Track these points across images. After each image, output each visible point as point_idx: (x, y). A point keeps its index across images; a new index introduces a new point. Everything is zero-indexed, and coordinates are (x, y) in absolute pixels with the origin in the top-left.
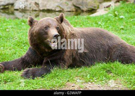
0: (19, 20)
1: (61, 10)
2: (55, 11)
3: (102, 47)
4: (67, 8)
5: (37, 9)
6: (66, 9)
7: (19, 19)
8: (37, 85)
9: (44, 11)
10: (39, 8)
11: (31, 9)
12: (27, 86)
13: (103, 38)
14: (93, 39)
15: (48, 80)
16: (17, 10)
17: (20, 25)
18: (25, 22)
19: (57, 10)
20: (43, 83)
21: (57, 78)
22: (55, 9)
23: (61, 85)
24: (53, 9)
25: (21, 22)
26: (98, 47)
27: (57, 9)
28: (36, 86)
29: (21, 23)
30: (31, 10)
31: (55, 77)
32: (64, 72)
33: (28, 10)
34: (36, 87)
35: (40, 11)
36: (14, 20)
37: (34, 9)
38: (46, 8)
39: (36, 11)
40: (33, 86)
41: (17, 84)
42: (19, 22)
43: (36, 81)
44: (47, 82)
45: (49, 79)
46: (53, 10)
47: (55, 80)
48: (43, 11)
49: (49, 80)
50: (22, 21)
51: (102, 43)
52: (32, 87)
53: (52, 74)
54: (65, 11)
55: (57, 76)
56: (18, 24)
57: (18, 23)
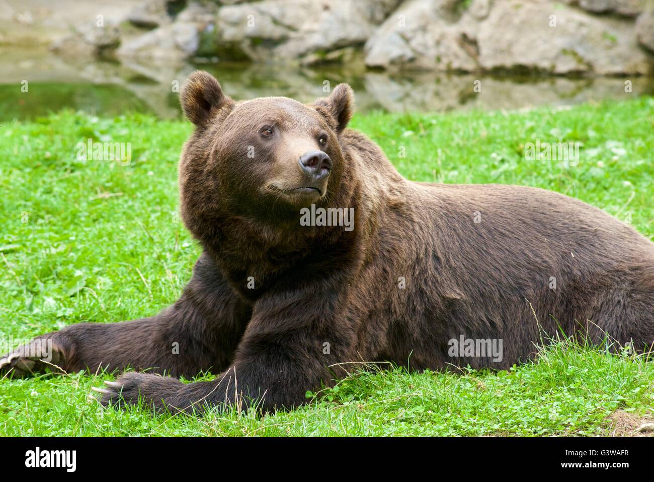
0: (388, 117)
1: (582, 67)
2: (552, 75)
3: (533, 280)
4: (612, 62)
5: (470, 66)
6: (604, 63)
7: (386, 112)
8: (477, 417)
9: (502, 73)
10: (477, 62)
11: (442, 66)
12: (433, 423)
13: (549, 236)
14: (494, 240)
15: (524, 398)
16: (379, 69)
17: (393, 138)
18: (417, 125)
19: (562, 68)
20: (502, 408)
21: (570, 390)
22: (553, 67)
23: (590, 423)
24: (545, 64)
25: (397, 127)
26: (516, 278)
27: (564, 66)
28: (472, 420)
29: (397, 130)
30: (441, 71)
31: (558, 384)
32: (600, 364)
33: (428, 71)
34: (474, 425)
35: (484, 73)
36: (368, 118)
37: (456, 65)
38: (508, 62)
39: (462, 72)
40: (460, 423)
41: (387, 411)
42: (392, 126)
43: (470, 398)
44: (523, 404)
45: (528, 393)
46: (544, 70)
47: (558, 399)
48: (498, 73)
49: (533, 398)
50: (401, 123)
51: (538, 260)
52: (455, 428)
53: (545, 371)
54: (599, 76)
55: (569, 380)
56: (384, 134)
57: (385, 129)
